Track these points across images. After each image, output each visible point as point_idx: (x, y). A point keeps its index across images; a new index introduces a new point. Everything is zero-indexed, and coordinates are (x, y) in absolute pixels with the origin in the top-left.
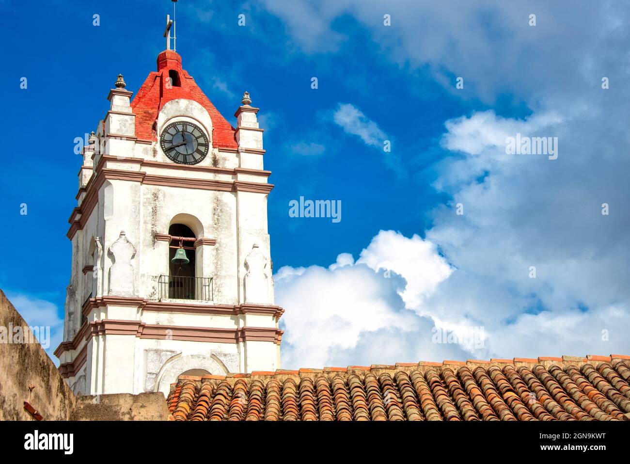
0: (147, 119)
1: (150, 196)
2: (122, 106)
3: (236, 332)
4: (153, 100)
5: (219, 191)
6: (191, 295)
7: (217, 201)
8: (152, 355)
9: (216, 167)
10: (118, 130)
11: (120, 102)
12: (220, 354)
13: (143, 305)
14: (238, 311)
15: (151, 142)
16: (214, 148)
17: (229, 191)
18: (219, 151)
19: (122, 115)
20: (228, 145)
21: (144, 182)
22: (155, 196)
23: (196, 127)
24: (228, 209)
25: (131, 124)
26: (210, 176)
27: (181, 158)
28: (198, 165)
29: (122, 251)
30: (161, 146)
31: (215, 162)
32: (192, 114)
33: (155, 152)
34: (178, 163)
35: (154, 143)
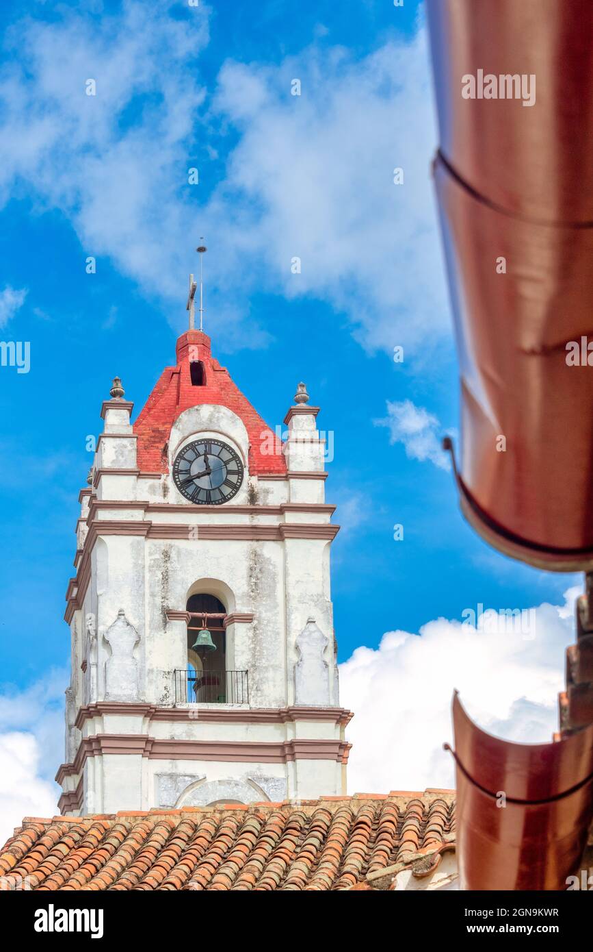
0: (156, 440)
1: (158, 556)
2: (119, 425)
3: (281, 747)
4: (166, 410)
5: (258, 540)
6: (221, 698)
7: (255, 555)
8: (166, 782)
9: (254, 505)
10: (113, 461)
11: (117, 420)
12: (260, 778)
13: (152, 713)
14: (285, 716)
15: (160, 475)
16: (251, 475)
17: (274, 540)
18: (259, 480)
19: (118, 439)
20: (272, 469)
21: (150, 536)
22: (166, 555)
23: (224, 446)
24: (271, 567)
25: (131, 451)
26: (244, 520)
27: (202, 496)
28: (226, 504)
29: (121, 639)
30: (174, 479)
31: (253, 497)
32: (219, 426)
33: (165, 489)
34: (198, 504)
35: (164, 477)
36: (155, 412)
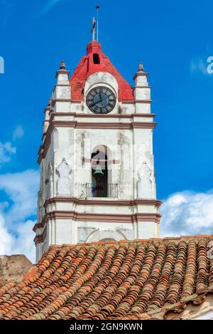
0: (79, 87)
1: (80, 136)
2: (63, 81)
3: (132, 216)
4: (83, 74)
5: (122, 129)
6: (106, 195)
7: (121, 135)
8: (82, 231)
9: (120, 114)
10: (61, 96)
11: (63, 78)
12: (122, 229)
13: (77, 202)
14: (133, 203)
15: (80, 102)
16: (119, 101)
17: (128, 129)
18: (122, 103)
19: (63, 87)
20: (128, 99)
21: (76, 127)
22: (83, 135)
23: (108, 89)
24: (127, 140)
25: (68, 91)
26: (116, 120)
27: (98, 110)
28: (109, 114)
29: (63, 170)
30: (87, 103)
31: (120, 110)
32: (106, 81)
33: (83, 108)
34: (97, 114)
35: (82, 102)
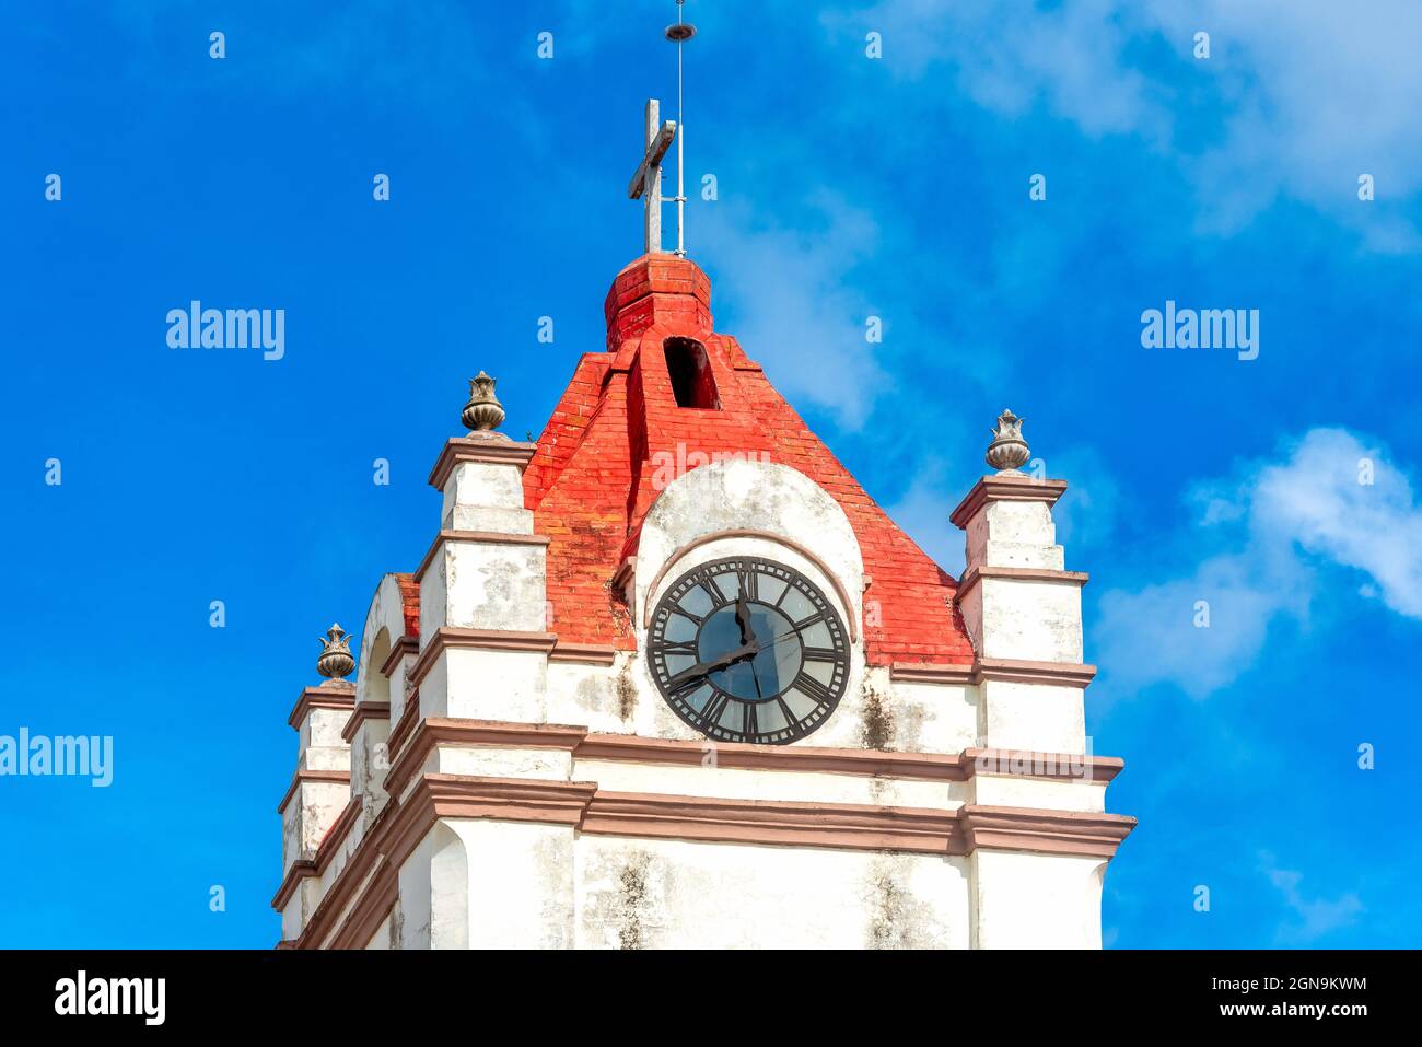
0: (589, 555)
1: (612, 884)
2: (494, 509)
4: (604, 473)
5: (895, 851)
7: (889, 895)
9: (880, 748)
10: (480, 610)
11: (487, 492)
15: (611, 654)
16: (871, 665)
17: (940, 853)
18: (893, 680)
19: (493, 548)
20: (931, 650)
21: (588, 825)
22: (633, 883)
23: (794, 579)
24: (935, 930)
25: (530, 582)
26: (854, 791)
27: (732, 718)
28: (802, 743)
30: (652, 666)
31: (877, 727)
32: (779, 523)
33: (626, 695)
34: (720, 739)
35: (621, 659)
36: (571, 477)
